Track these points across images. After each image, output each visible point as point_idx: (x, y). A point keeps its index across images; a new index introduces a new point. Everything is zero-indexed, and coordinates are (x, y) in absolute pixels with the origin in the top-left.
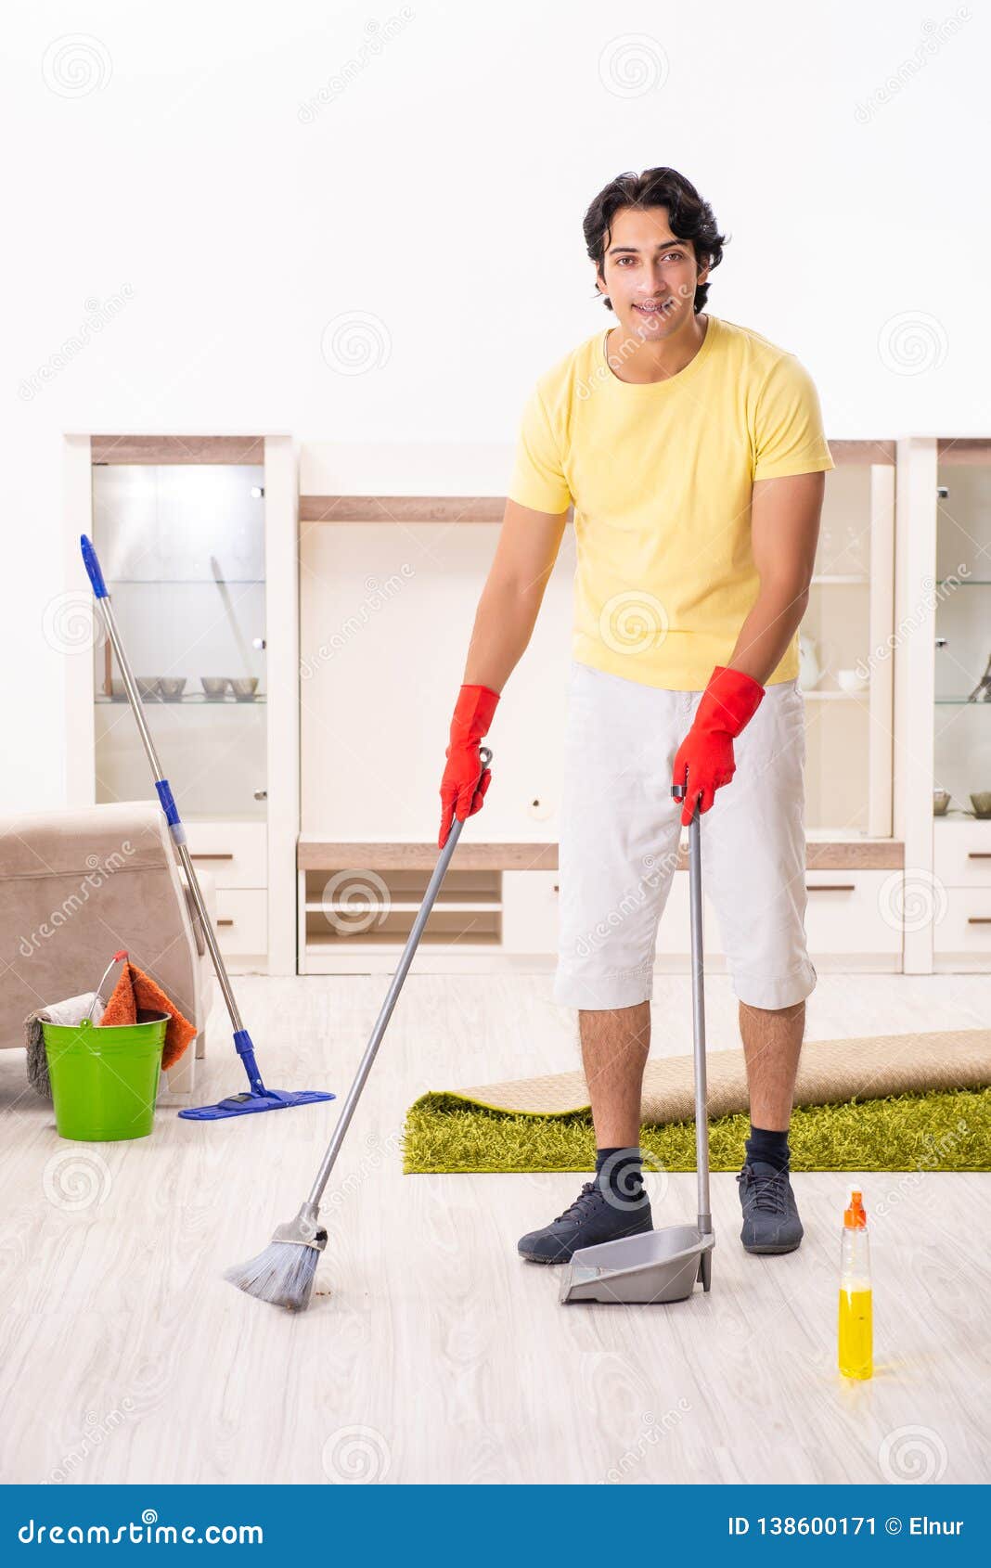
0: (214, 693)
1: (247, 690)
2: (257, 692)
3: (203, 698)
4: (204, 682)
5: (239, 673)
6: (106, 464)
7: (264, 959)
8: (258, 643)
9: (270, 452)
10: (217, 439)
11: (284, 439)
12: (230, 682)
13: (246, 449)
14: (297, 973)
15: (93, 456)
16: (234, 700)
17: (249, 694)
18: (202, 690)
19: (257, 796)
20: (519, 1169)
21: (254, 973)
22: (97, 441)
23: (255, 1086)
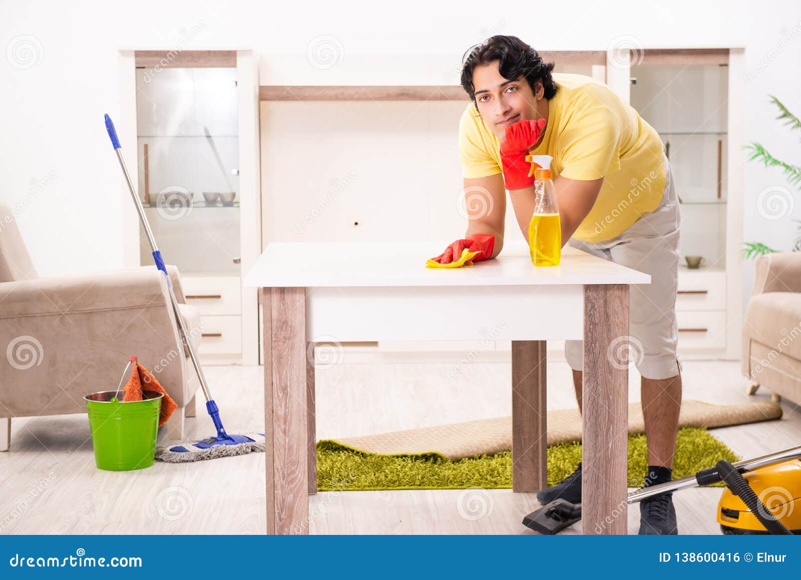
0: (211, 201)
1: (228, 199)
2: (234, 201)
3: (204, 205)
4: (205, 195)
5: (225, 190)
6: (144, 68)
7: (240, 356)
8: (235, 172)
9: (240, 60)
10: (209, 52)
11: (247, 52)
12: (219, 195)
13: (227, 58)
14: (259, 364)
15: (136, 63)
16: (221, 205)
17: (230, 202)
18: (204, 200)
19: (235, 261)
20: (373, 488)
21: (234, 364)
22: (138, 54)
23: (220, 433)
